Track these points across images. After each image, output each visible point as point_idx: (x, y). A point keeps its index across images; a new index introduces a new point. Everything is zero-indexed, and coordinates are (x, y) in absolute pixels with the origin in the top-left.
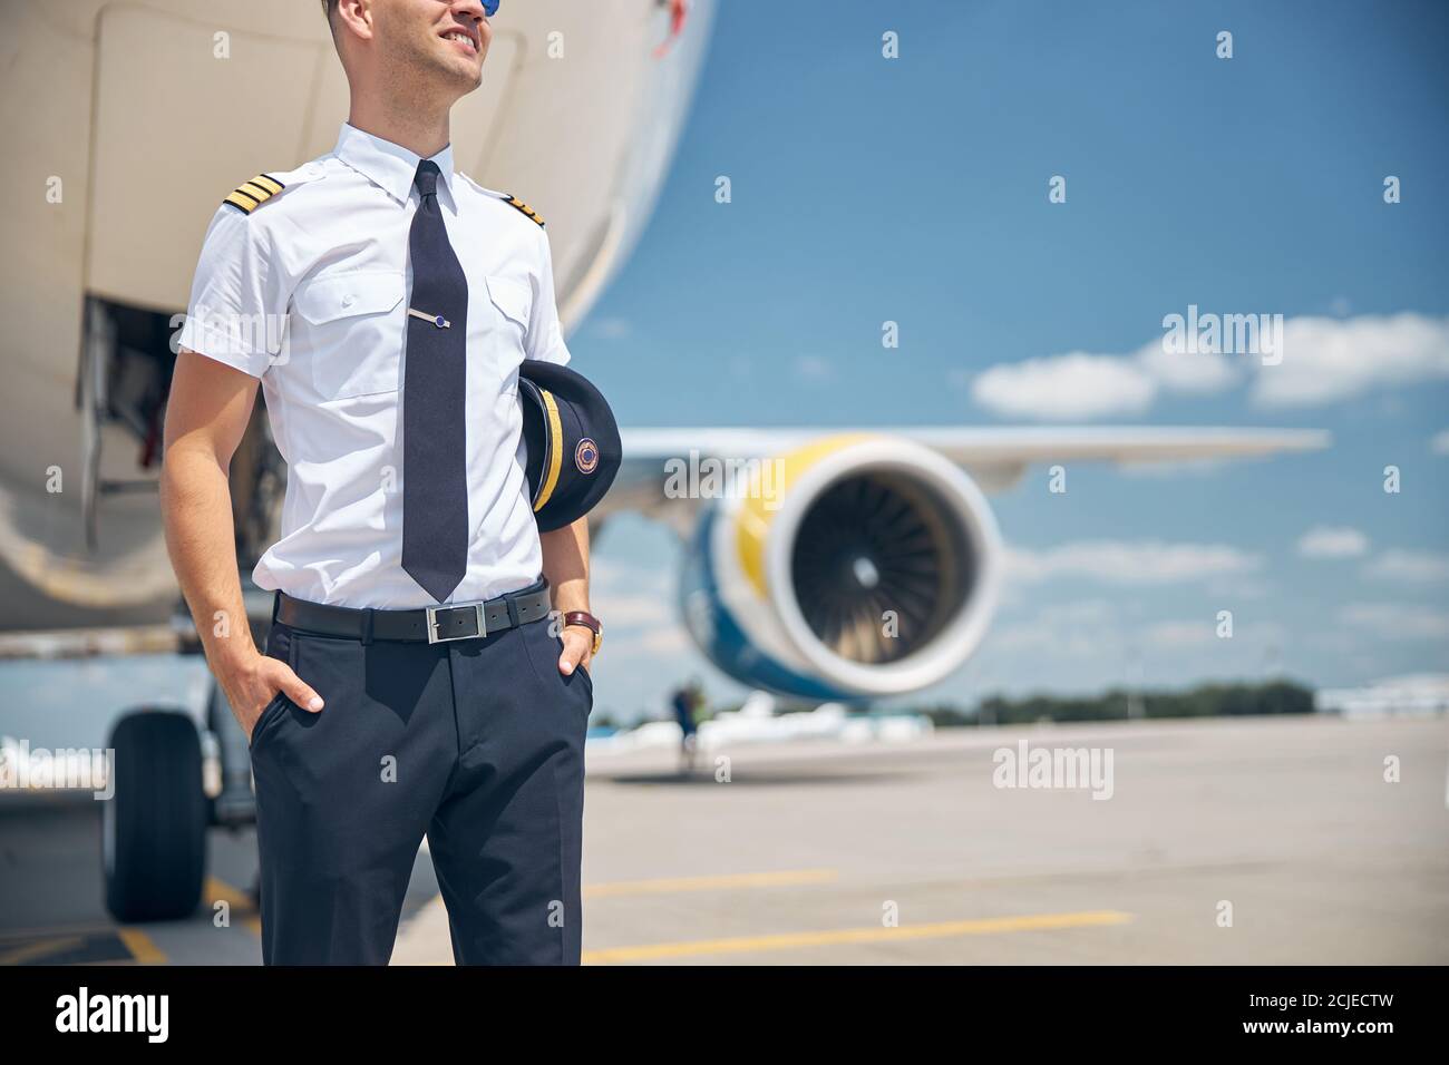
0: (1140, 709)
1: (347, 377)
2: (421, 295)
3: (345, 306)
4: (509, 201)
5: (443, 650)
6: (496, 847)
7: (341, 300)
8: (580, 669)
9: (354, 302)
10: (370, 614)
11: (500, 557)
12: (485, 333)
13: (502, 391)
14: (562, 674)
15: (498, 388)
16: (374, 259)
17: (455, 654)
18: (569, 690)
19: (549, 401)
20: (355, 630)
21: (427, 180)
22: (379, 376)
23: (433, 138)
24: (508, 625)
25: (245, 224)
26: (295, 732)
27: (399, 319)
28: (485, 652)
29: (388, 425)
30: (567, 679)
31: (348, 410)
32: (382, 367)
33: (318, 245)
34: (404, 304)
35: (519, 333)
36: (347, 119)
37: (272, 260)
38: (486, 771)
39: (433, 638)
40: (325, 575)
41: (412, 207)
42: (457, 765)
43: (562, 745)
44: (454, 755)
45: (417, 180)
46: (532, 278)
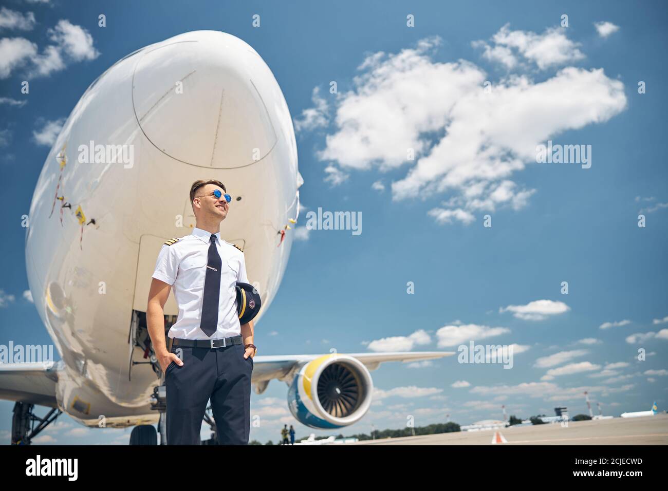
0: (413, 433)
1: (192, 283)
2: (210, 263)
3: (192, 266)
4: (234, 246)
5: (214, 350)
6: (227, 403)
7: (191, 264)
8: (249, 357)
9: (194, 264)
10: (196, 341)
11: (230, 328)
12: (226, 273)
13: (230, 287)
14: (245, 358)
15: (229, 285)
16: (199, 255)
17: (218, 351)
18: (246, 362)
19: (243, 291)
20: (191, 345)
21: (213, 239)
22: (199, 282)
23: (215, 229)
24: (231, 344)
25: (169, 248)
26: (176, 371)
27: (205, 269)
28: (225, 351)
29: (200, 294)
30: (246, 360)
31: (192, 291)
32: (200, 280)
33: (186, 253)
34: (206, 265)
35: (235, 274)
36: (196, 226)
37: (175, 256)
38: (225, 381)
39: (212, 347)
40: (185, 332)
41: (209, 245)
42: (217, 379)
43: (244, 375)
44: (217, 377)
45: (211, 239)
46: (239, 262)
